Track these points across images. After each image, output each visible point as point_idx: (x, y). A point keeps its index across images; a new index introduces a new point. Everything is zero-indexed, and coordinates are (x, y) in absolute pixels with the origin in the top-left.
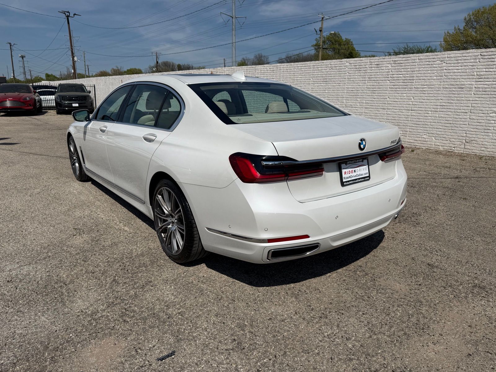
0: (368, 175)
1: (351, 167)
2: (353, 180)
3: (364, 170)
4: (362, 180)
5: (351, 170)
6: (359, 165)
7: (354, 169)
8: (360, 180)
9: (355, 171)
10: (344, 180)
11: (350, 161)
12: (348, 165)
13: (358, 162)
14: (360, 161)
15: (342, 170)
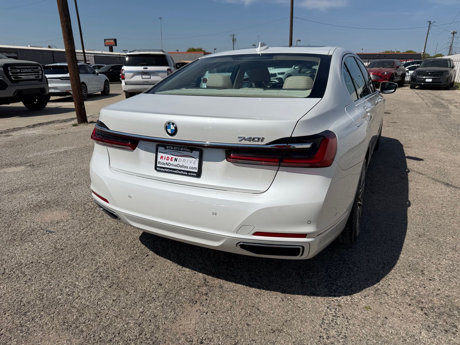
0: (196, 171)
1: (171, 153)
2: (170, 169)
3: (191, 163)
4: (184, 173)
5: (170, 156)
6: (184, 155)
7: (176, 157)
8: (180, 172)
9: (176, 160)
10: (158, 165)
11: (171, 146)
12: (168, 150)
13: (183, 151)
14: (187, 151)
15: (158, 153)
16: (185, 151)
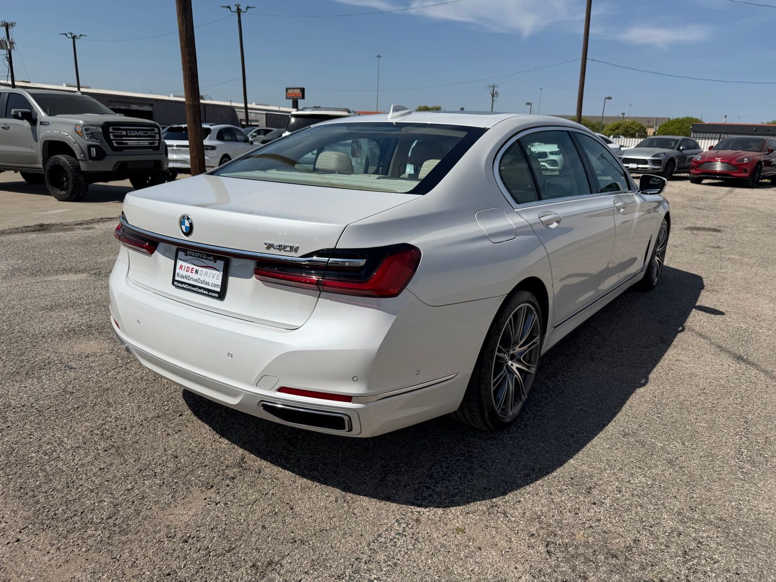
0: (218, 290)
1: (193, 261)
2: (189, 285)
3: (213, 277)
4: (205, 292)
5: (191, 266)
6: (207, 265)
7: (198, 268)
8: (200, 291)
9: (197, 272)
10: (177, 278)
11: (192, 251)
12: (188, 257)
13: (205, 259)
14: (210, 260)
15: (178, 260)
16: (208, 259)
